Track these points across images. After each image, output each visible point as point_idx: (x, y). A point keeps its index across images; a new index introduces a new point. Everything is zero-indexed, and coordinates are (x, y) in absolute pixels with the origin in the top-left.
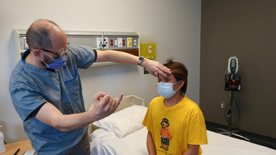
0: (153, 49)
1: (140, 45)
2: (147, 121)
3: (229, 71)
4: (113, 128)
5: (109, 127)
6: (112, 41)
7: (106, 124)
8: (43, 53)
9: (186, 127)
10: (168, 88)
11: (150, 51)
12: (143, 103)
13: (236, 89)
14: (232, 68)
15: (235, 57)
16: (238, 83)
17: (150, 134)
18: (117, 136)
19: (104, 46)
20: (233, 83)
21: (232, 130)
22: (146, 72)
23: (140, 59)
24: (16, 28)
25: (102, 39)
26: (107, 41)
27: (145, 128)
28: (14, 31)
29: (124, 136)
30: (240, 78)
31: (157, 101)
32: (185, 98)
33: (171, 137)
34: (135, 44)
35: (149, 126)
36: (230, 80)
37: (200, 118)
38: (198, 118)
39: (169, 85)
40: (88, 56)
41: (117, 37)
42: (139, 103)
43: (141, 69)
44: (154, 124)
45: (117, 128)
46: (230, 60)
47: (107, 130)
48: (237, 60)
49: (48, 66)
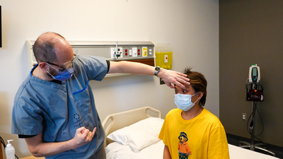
0: (170, 58)
1: (156, 55)
2: (164, 134)
3: (251, 80)
4: (128, 142)
5: (124, 140)
6: (126, 51)
7: (120, 137)
8: (48, 66)
9: (206, 142)
10: (186, 100)
11: (166, 61)
12: (160, 115)
13: (259, 100)
14: (253, 77)
15: (256, 66)
16: (260, 93)
17: (167, 148)
18: (133, 150)
19: (118, 56)
20: (255, 93)
21: (255, 143)
22: (162, 83)
23: (156, 69)
24: (29, 40)
25: (116, 48)
26: (121, 51)
27: (162, 141)
28: (26, 42)
29: (140, 151)
30: (262, 88)
31: (174, 113)
32: (204, 110)
33: (190, 153)
34: (150, 53)
35: (166, 140)
36: (252, 90)
37: (221, 132)
38: (219, 132)
39: (187, 97)
40: (100, 67)
41: (131, 46)
42: (155, 115)
43: (157, 79)
44: (172, 138)
45: (132, 142)
46: (251, 68)
47: (121, 144)
48: (258, 68)
49: (54, 78)
